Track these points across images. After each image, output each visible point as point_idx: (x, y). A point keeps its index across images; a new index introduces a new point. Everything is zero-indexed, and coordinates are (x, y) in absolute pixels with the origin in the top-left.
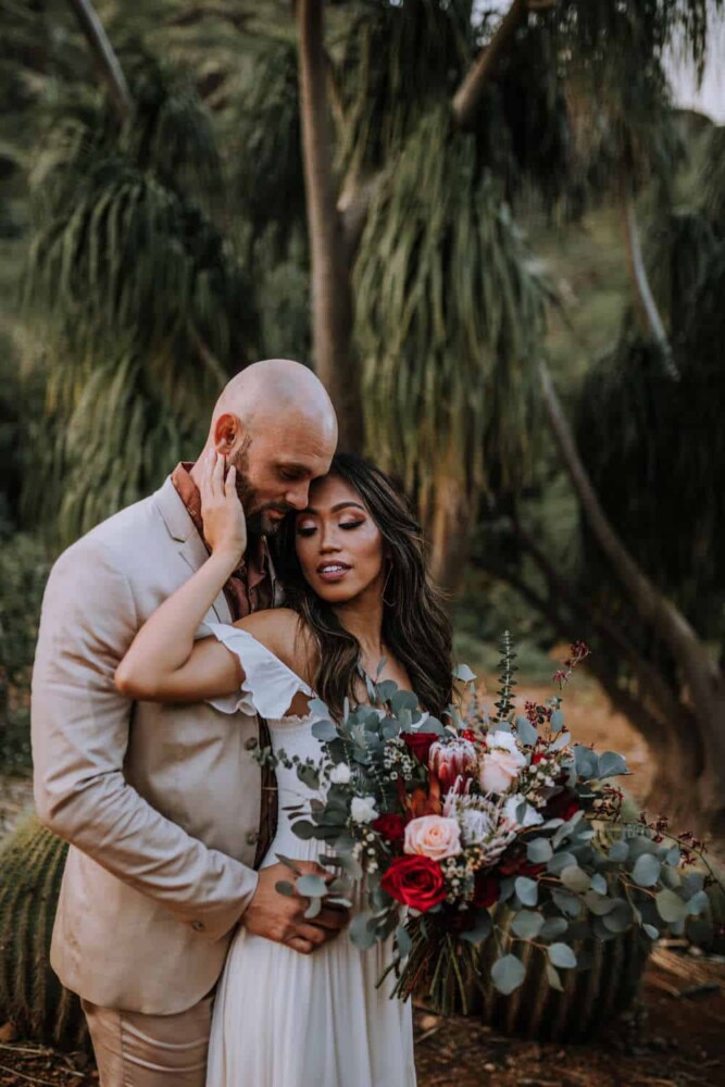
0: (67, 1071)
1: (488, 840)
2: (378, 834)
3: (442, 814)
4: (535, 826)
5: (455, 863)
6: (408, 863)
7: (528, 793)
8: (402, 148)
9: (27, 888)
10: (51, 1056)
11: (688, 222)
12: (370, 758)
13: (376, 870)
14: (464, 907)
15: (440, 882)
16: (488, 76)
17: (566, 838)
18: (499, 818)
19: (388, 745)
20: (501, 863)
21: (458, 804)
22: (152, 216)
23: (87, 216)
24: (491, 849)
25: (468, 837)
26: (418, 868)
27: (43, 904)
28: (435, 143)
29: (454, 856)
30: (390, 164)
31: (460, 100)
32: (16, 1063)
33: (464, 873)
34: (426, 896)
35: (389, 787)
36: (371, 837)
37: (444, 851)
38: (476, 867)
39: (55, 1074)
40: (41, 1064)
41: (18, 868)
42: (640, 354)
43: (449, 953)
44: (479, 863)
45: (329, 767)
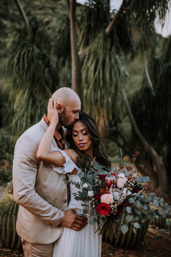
0: (14, 255)
1: (120, 199)
2: (94, 198)
3: (109, 193)
4: (130, 195)
5: (113, 204)
6: (102, 205)
7: (128, 187)
8: (94, 41)
9: (5, 212)
10: (11, 251)
11: (158, 60)
12: (91, 181)
13: (94, 207)
14: (115, 214)
15: (109, 209)
16: (114, 25)
17: (137, 197)
18: (122, 193)
19: (95, 178)
20: (123, 204)
21: (112, 191)
22: (35, 55)
23: (20, 55)
24: (120, 201)
25: (115, 198)
26: (104, 206)
27: (9, 216)
28: (101, 40)
29: (112, 203)
30: (91, 45)
31: (107, 30)
32: (2, 253)
33: (115, 207)
34: (106, 212)
35: (96, 187)
36: (93, 199)
37: (110, 202)
38: (118, 205)
39: (11, 255)
40: (8, 253)
41: (3, 208)
42: (146, 90)
43: (112, 224)
44: (118, 204)
45: (82, 184)
